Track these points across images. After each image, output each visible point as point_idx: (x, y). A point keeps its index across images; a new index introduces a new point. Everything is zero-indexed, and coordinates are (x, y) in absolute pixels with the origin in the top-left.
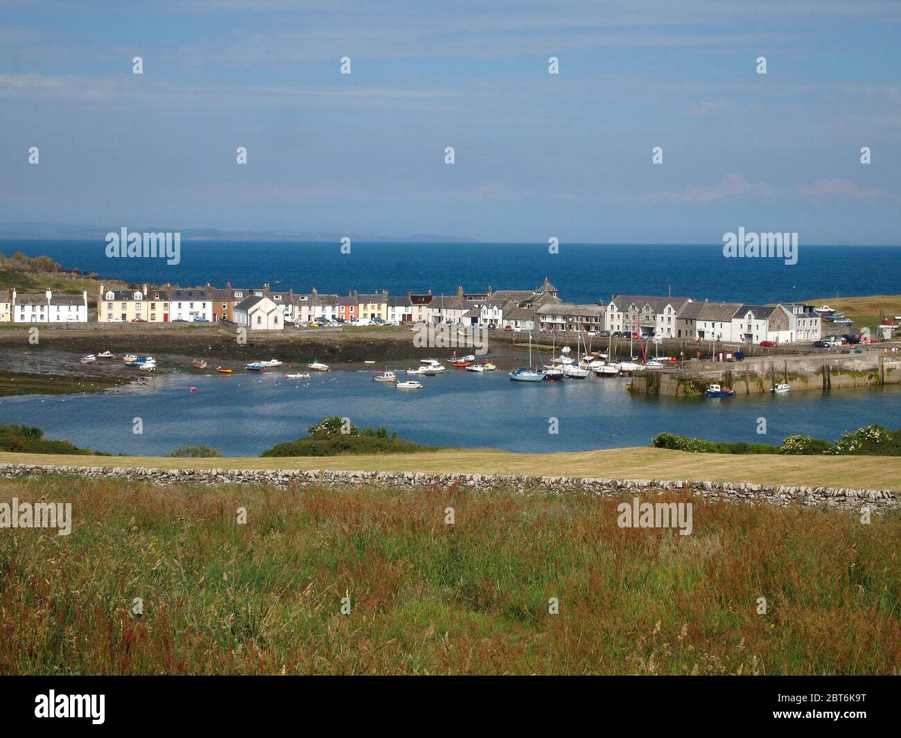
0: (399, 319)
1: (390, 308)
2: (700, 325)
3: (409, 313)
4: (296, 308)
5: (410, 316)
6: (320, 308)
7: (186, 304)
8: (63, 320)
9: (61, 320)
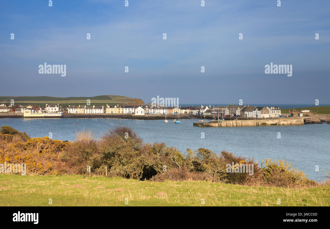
0: (183, 113)
1: (181, 110)
2: (246, 113)
3: (186, 111)
4: (156, 110)
5: (187, 112)
6: (162, 110)
7: (128, 109)
8: (97, 113)
9: (96, 113)
